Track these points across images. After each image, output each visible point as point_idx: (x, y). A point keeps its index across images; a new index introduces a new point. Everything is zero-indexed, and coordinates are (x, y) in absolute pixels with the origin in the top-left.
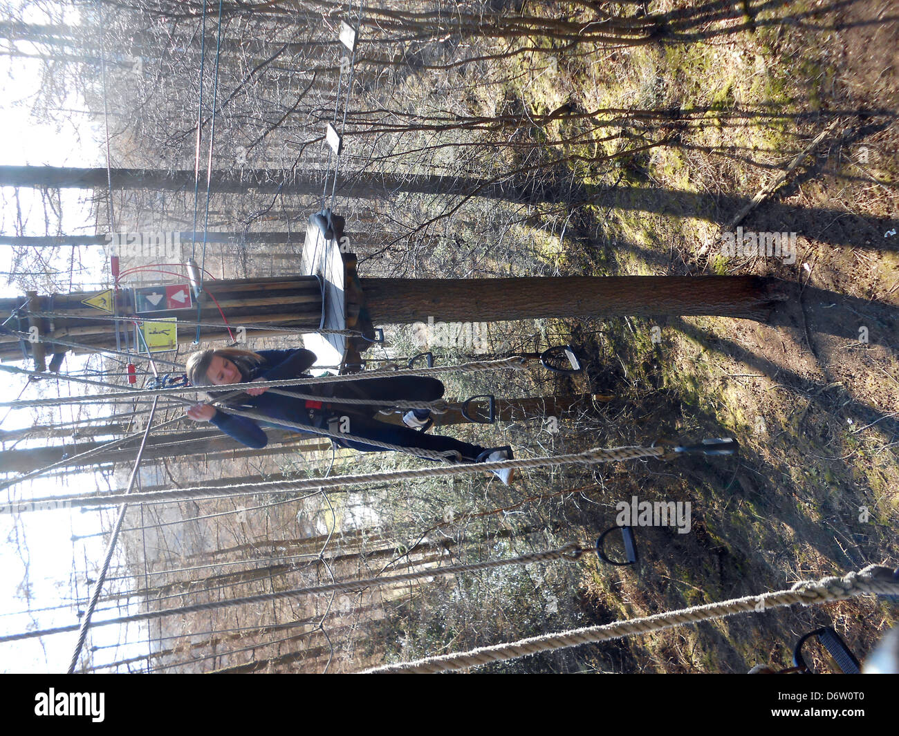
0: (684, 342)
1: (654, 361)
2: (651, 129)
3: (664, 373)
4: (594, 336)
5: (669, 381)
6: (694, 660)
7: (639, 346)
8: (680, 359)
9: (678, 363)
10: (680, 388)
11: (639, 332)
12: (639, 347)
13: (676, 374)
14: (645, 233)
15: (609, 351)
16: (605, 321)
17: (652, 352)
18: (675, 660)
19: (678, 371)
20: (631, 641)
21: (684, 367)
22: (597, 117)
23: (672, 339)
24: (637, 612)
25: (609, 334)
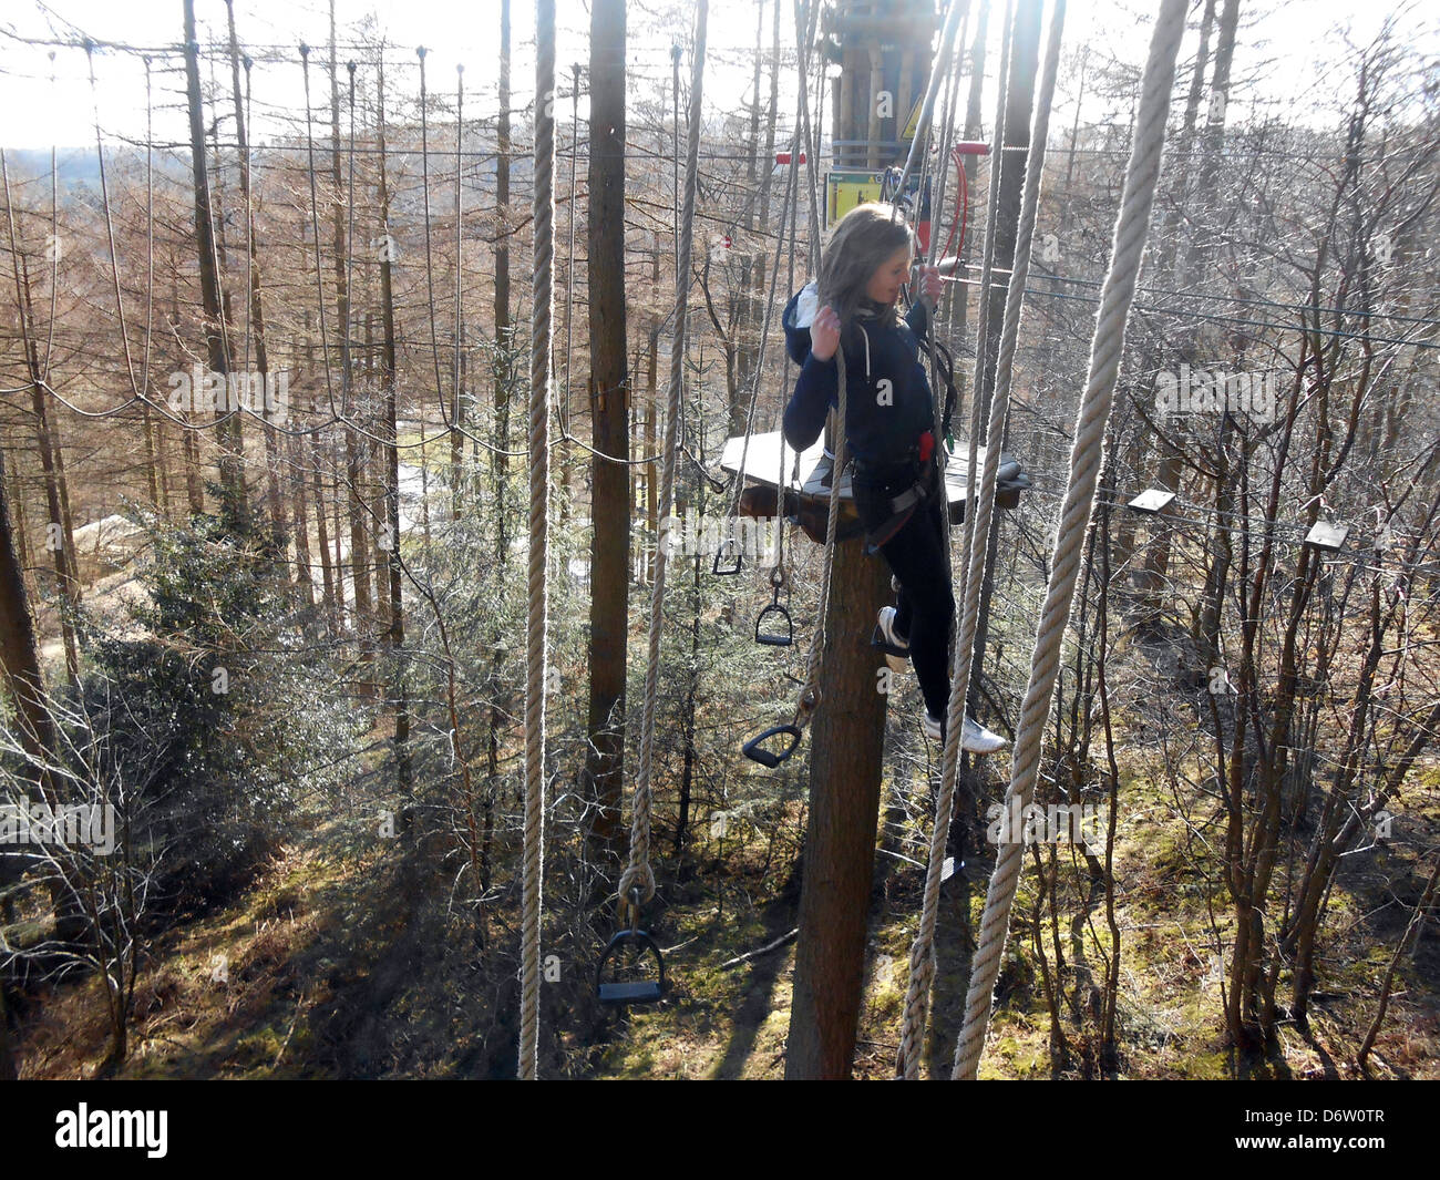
0: (710, 1055)
1: (675, 1000)
2: (1077, 1019)
3: (656, 1017)
4: (713, 899)
5: (640, 1024)
6: (153, 1042)
7: (700, 973)
8: (680, 1046)
9: (673, 1041)
10: (631, 1042)
11: (723, 976)
12: (696, 974)
13: (653, 1038)
14: (896, 998)
15: (688, 923)
16: (738, 918)
17: (690, 997)
18: (156, 1009)
19: (659, 1041)
20: (188, 931)
21: (667, 1054)
22: (1086, 927)
23: (713, 1033)
24: (240, 944)
25: (716, 925)
